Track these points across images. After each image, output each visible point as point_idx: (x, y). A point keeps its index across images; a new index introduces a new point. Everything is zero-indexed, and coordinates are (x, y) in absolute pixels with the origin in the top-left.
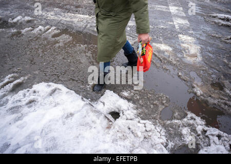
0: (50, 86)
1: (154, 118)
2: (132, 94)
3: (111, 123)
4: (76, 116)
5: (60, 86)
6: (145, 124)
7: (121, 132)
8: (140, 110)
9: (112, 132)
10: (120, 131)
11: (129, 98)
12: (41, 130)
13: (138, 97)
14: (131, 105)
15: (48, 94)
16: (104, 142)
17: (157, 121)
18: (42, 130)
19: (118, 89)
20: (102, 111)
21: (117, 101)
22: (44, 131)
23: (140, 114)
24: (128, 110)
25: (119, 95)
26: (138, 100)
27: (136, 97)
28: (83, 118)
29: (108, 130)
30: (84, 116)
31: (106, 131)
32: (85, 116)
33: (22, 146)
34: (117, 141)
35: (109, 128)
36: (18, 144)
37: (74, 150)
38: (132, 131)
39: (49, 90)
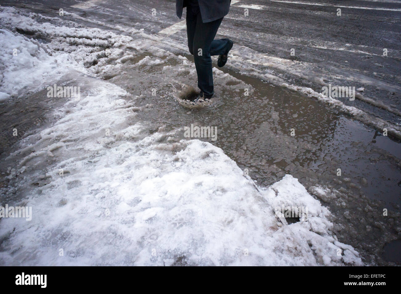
0: (205, 145)
1: (368, 250)
2: (334, 195)
3: (279, 224)
4: (229, 194)
5: (219, 150)
6: (343, 250)
7: (294, 242)
8: (341, 227)
9: (277, 235)
10: (292, 239)
11: (326, 200)
12: (179, 197)
13: (344, 204)
14: (326, 211)
15: (199, 155)
16: (261, 245)
17: (373, 257)
18: (181, 197)
19: (309, 181)
20: (270, 201)
21: (301, 196)
22: (182, 198)
23: (339, 232)
24: (318, 216)
25: (307, 189)
26: (342, 209)
27: (341, 202)
28: (238, 200)
29: (272, 231)
30: (240, 198)
31: (269, 231)
32: (242, 200)
33: (153, 207)
34: (282, 252)
35: (274, 228)
36: (149, 203)
37: (214, 237)
38: (314, 251)
39: (204, 150)
